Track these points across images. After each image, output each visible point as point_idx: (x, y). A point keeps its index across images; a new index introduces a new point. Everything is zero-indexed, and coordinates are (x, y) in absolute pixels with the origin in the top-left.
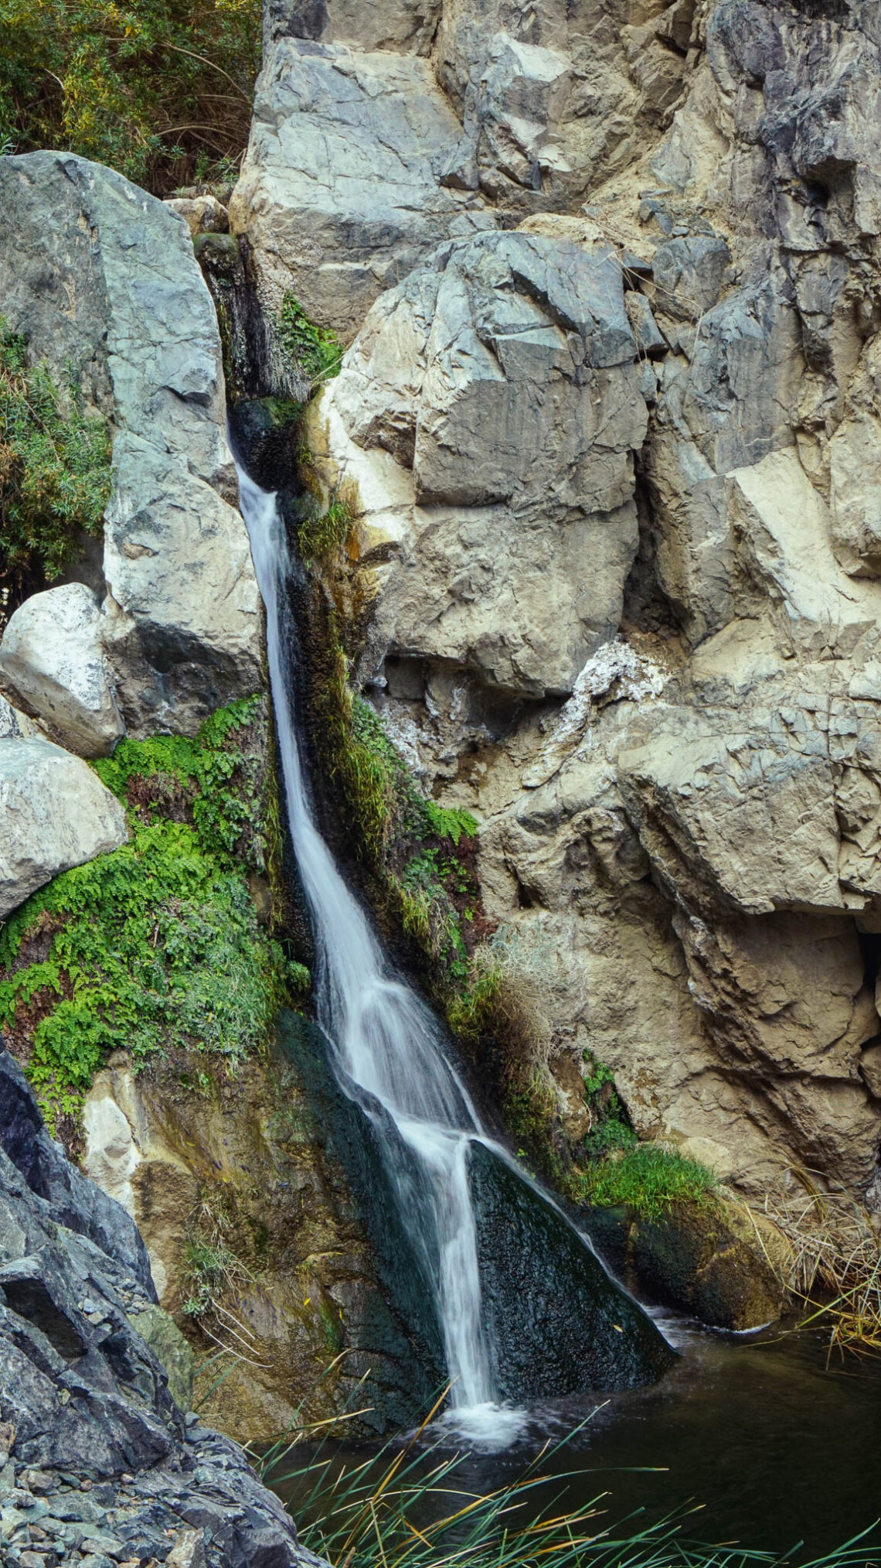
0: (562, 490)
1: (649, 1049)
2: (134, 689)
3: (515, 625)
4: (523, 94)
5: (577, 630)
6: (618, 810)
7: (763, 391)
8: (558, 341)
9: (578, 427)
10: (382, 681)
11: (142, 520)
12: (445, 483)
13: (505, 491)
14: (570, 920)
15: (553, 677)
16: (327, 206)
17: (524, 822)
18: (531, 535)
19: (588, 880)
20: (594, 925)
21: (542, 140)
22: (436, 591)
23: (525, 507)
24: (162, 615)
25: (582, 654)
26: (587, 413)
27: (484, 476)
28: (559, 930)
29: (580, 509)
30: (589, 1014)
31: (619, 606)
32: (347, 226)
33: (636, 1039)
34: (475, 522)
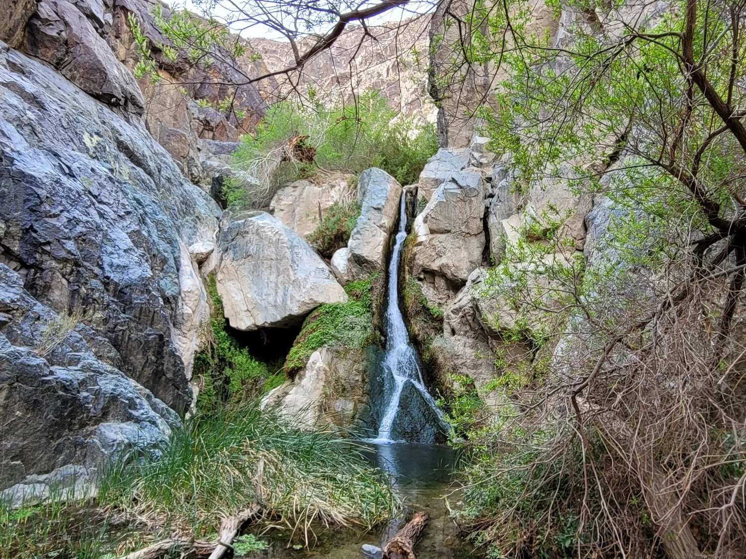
0: (463, 228)
1: (485, 376)
2: (354, 270)
3: (451, 262)
4: (477, 147)
5: (469, 264)
6: (471, 307)
7: (509, 200)
8: (459, 191)
9: (466, 212)
10: (422, 276)
11: (358, 232)
12: (434, 227)
13: (449, 229)
14: (464, 339)
15: (462, 275)
16: (433, 176)
17: (452, 312)
18: (457, 240)
19: (468, 328)
20: (471, 341)
21: (481, 157)
22: (433, 254)
23: (455, 233)
24: (357, 252)
25: (471, 271)
26: (468, 208)
27: (444, 225)
28: (459, 340)
29: (468, 233)
30: (467, 364)
31: (480, 258)
32: (437, 180)
33: (481, 373)
34: (442, 237)
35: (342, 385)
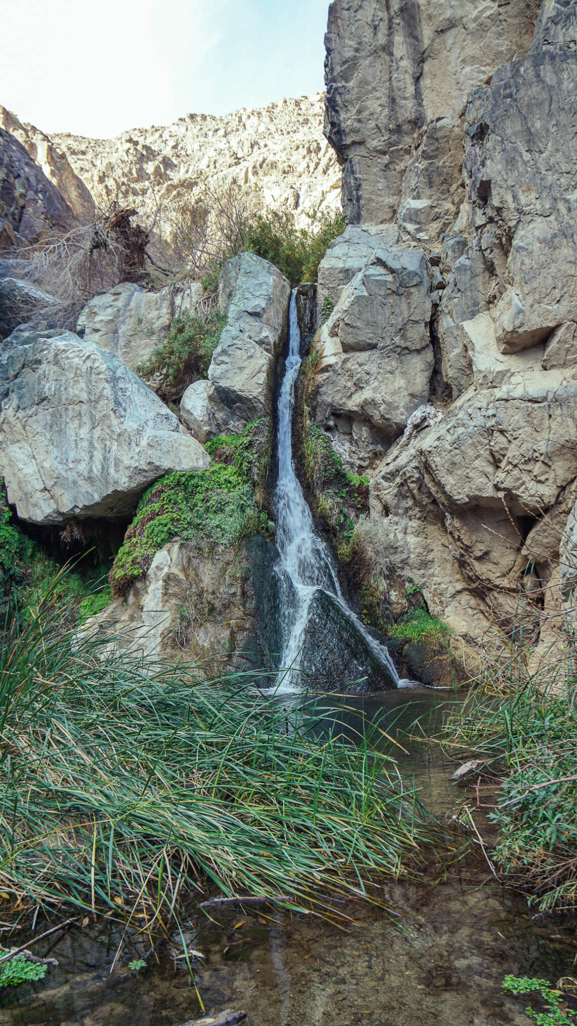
0: (397, 340)
1: (439, 580)
2: (220, 415)
3: (379, 396)
4: (410, 214)
5: (408, 398)
6: (416, 468)
7: (473, 288)
8: (390, 278)
9: (401, 313)
10: (331, 423)
11: (224, 352)
12: (350, 340)
13: (374, 341)
14: (404, 521)
15: (398, 417)
16: (340, 265)
17: (383, 477)
18: (387, 360)
19: (410, 503)
20: (415, 524)
21: (418, 230)
22: (349, 384)
23: (384, 348)
24: (223, 383)
25: (411, 409)
26: (404, 306)
27: (365, 336)
28: (397, 523)
29: (406, 348)
30: (411, 561)
31: (427, 388)
32: (347, 270)
33: (433, 575)
34: (363, 356)
35: (209, 603)
